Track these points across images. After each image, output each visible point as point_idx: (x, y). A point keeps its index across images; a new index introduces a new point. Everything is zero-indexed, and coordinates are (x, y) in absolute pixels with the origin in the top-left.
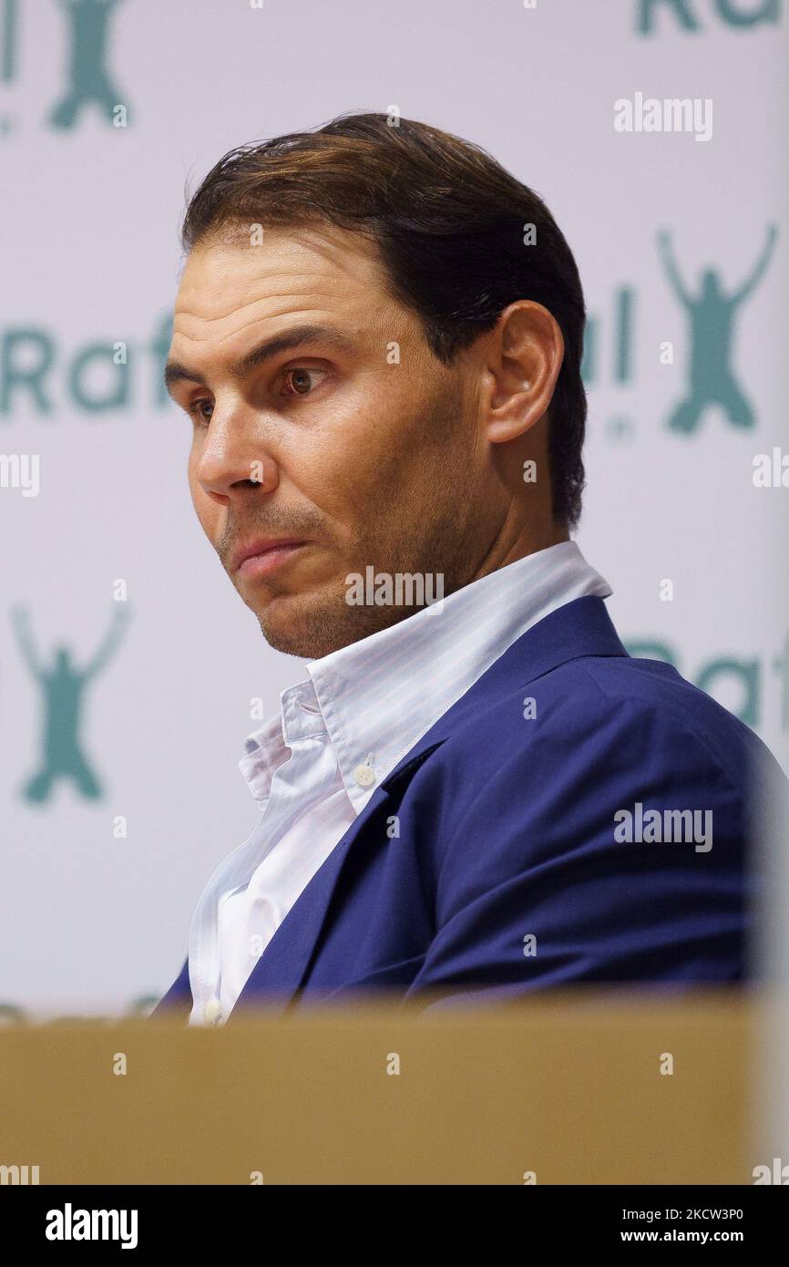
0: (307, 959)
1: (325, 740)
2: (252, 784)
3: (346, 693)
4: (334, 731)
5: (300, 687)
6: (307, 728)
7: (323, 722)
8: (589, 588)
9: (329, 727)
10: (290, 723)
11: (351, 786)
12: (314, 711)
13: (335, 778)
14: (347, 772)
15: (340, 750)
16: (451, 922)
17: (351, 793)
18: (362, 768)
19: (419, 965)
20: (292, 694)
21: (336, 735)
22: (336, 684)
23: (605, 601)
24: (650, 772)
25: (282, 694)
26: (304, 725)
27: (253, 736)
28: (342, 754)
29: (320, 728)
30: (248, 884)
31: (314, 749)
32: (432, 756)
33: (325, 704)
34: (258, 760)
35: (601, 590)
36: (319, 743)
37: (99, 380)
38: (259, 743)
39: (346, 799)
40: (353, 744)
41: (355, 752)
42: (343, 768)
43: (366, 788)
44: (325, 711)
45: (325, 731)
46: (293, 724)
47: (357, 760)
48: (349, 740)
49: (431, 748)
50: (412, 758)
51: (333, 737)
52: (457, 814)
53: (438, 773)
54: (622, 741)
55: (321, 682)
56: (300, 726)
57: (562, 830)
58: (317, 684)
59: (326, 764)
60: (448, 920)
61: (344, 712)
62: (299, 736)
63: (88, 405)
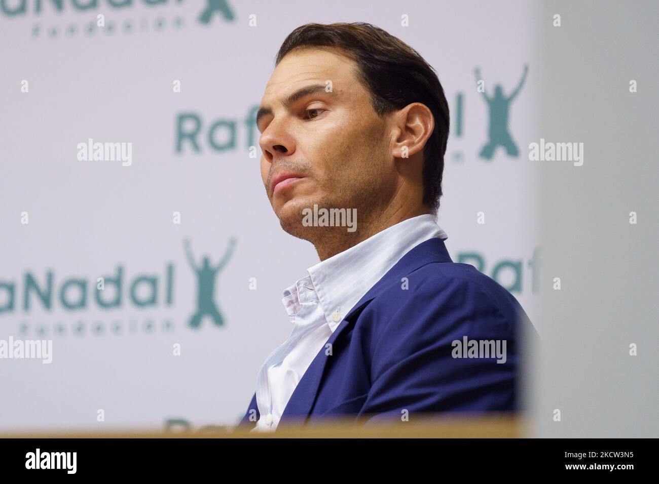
0: (314, 397)
1: (318, 302)
2: (288, 309)
3: (326, 280)
4: (321, 297)
5: (305, 279)
6: (309, 297)
7: (316, 294)
8: (436, 235)
9: (319, 296)
10: (301, 295)
11: (330, 321)
12: (312, 290)
13: (323, 318)
14: (328, 315)
15: (325, 305)
16: (380, 379)
17: (330, 325)
18: (335, 313)
19: (366, 398)
20: (301, 282)
21: (322, 299)
22: (321, 276)
23: (444, 242)
24: (467, 310)
25: (297, 282)
26: (307, 296)
27: (288, 289)
28: (326, 307)
29: (315, 297)
30: (282, 362)
31: (313, 306)
32: (367, 306)
33: (316, 285)
34: (290, 299)
35: (442, 236)
36: (315, 304)
37: (222, 136)
38: (291, 292)
39: (328, 327)
40: (330, 303)
41: (331, 306)
42: (327, 313)
43: (337, 322)
44: (316, 288)
45: (317, 298)
46: (303, 295)
47: (332, 310)
48: (328, 301)
49: (367, 302)
50: (357, 307)
51: (321, 300)
52: (379, 331)
53: (370, 313)
54: (454, 295)
55: (314, 275)
56: (306, 296)
57: (428, 335)
58: (313, 277)
59: (319, 312)
60: (378, 378)
61: (326, 289)
62: (306, 300)
63: (216, 147)
